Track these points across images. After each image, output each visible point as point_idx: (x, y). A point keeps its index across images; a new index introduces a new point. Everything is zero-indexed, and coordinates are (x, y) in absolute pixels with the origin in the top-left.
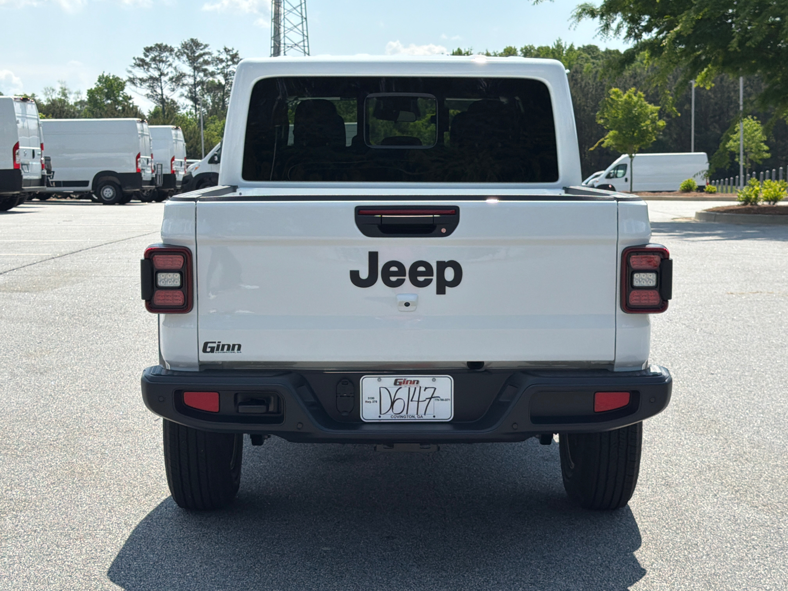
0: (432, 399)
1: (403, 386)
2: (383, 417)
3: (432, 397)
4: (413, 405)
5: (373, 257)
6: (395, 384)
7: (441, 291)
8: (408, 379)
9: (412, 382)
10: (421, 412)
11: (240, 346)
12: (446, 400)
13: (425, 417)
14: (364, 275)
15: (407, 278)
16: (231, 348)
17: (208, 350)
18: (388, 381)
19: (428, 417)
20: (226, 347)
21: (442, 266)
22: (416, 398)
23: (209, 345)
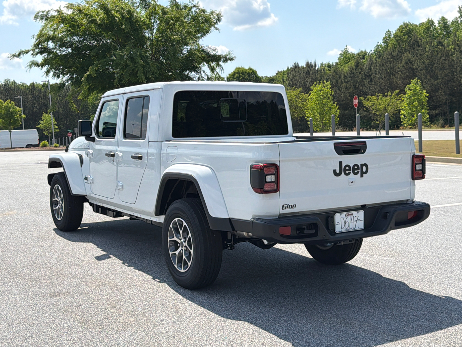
0: (358, 221)
1: (348, 216)
2: (342, 230)
3: (357, 220)
4: (352, 224)
5: (341, 163)
6: (346, 216)
7: (362, 176)
8: (350, 213)
9: (351, 215)
10: (354, 227)
11: (295, 205)
12: (362, 220)
13: (355, 228)
14: (338, 171)
15: (351, 171)
16: (292, 206)
17: (284, 208)
18: (344, 214)
19: (356, 228)
20: (291, 206)
21: (362, 165)
22: (352, 221)
23: (285, 206)
